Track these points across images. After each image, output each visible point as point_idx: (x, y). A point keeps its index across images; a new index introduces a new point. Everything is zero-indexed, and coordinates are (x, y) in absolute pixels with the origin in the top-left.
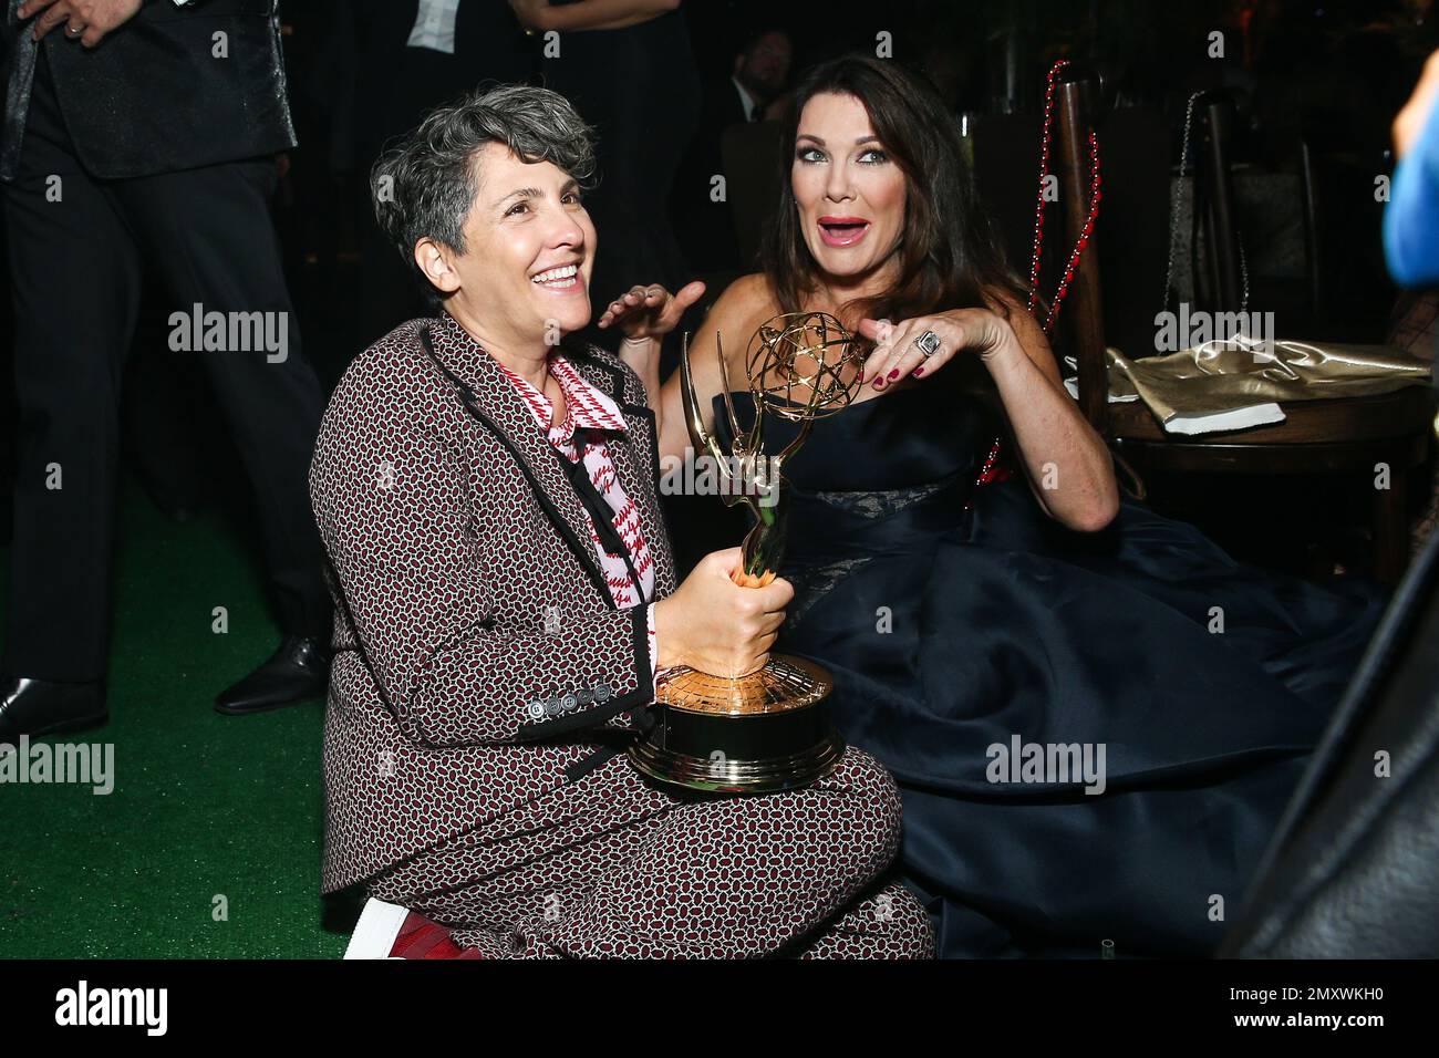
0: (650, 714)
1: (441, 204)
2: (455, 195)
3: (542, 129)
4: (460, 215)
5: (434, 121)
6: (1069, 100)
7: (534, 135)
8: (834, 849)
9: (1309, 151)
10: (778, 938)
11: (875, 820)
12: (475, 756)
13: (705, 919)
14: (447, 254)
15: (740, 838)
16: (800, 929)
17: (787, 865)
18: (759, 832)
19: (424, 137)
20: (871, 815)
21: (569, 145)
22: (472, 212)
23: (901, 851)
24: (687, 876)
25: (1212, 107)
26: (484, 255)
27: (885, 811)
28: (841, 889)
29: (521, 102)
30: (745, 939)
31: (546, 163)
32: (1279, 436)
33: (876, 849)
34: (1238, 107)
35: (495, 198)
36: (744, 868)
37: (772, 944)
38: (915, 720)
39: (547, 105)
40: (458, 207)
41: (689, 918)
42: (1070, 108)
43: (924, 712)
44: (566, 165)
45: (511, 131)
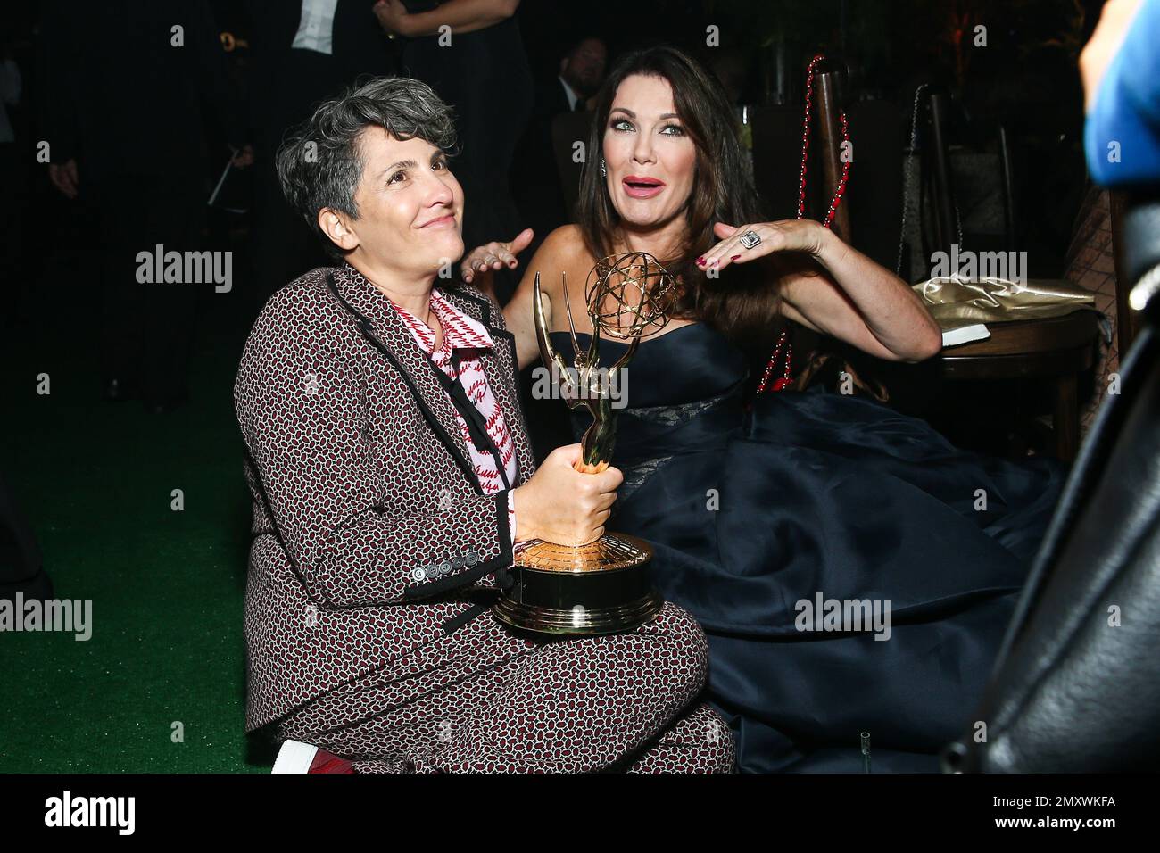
0: (510, 576)
1: (336, 179)
2: (346, 171)
3: (411, 112)
4: (352, 187)
5: (323, 112)
6: (825, 87)
7: (405, 117)
8: (657, 681)
9: (1006, 133)
10: (615, 753)
11: (687, 657)
12: (369, 615)
13: (558, 741)
14: (344, 219)
15: (583, 676)
16: (632, 746)
17: (620, 695)
18: (598, 671)
19: (316, 125)
20: (684, 654)
21: (433, 123)
22: (361, 184)
23: (707, 682)
24: (542, 708)
25: (933, 96)
26: (375, 218)
27: (695, 650)
28: (663, 713)
29: (392, 91)
30: (590, 755)
31: (417, 138)
32: (986, 349)
33: (689, 680)
34: (952, 96)
35: (378, 170)
36: (587, 699)
37: (611, 758)
38: (716, 579)
39: (413, 92)
40: (349, 180)
41: (545, 740)
42: (826, 94)
43: (722, 572)
44: (433, 139)
45: (385, 116)
